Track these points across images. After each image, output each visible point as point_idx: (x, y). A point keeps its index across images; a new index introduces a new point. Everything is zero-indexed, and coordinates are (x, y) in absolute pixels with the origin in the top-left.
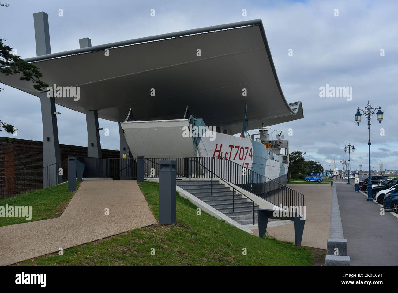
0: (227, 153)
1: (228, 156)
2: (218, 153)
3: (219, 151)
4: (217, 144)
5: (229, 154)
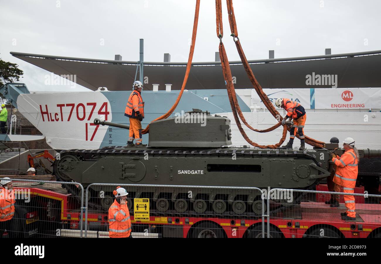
0: (56, 114)
1: (59, 117)
2: (47, 115)
4: (41, 106)
5: (60, 114)
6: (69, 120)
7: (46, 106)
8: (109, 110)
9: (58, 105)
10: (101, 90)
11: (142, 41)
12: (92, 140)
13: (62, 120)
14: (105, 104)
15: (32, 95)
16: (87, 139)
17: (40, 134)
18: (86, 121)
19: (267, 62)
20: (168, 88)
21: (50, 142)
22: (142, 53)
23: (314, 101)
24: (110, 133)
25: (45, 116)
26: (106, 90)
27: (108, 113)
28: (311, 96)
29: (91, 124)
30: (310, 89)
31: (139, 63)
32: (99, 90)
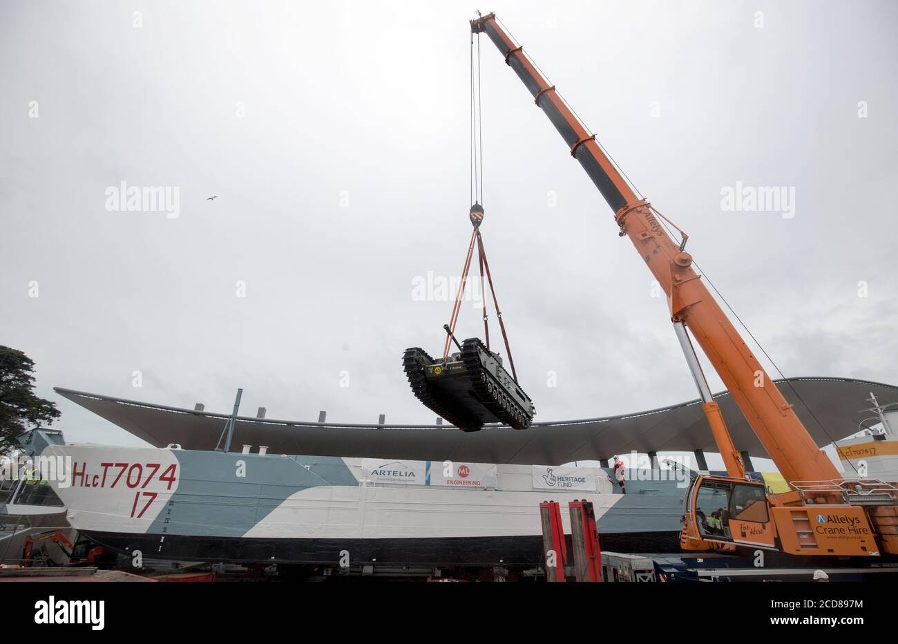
0: (96, 477)
1: (99, 481)
2: (80, 477)
3: (82, 474)
5: (101, 478)
6: (113, 486)
7: (85, 464)
8: (177, 475)
9: (103, 465)
10: (172, 447)
11: (240, 391)
12: (139, 516)
13: (102, 486)
14: (173, 467)
15: (67, 447)
16: (132, 516)
17: (61, 504)
18: (138, 488)
19: (379, 428)
20: (263, 451)
21: (72, 518)
22: (237, 406)
23: (430, 476)
24: (170, 507)
25: (79, 478)
26: (179, 448)
27: (174, 479)
28: (427, 469)
29: (145, 494)
30: (425, 462)
31: (231, 417)
32: (169, 447)
